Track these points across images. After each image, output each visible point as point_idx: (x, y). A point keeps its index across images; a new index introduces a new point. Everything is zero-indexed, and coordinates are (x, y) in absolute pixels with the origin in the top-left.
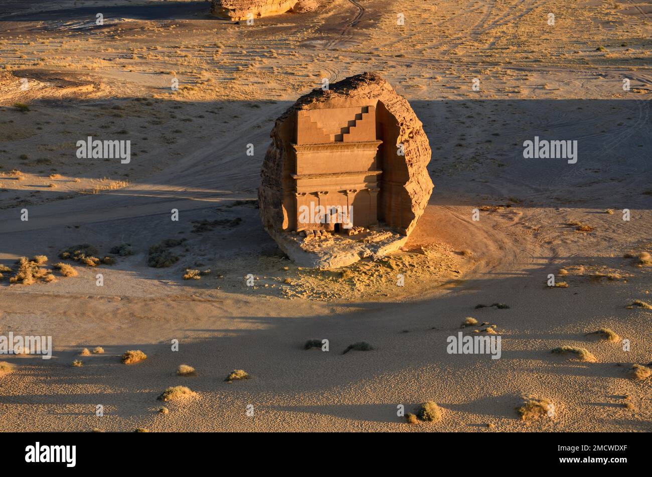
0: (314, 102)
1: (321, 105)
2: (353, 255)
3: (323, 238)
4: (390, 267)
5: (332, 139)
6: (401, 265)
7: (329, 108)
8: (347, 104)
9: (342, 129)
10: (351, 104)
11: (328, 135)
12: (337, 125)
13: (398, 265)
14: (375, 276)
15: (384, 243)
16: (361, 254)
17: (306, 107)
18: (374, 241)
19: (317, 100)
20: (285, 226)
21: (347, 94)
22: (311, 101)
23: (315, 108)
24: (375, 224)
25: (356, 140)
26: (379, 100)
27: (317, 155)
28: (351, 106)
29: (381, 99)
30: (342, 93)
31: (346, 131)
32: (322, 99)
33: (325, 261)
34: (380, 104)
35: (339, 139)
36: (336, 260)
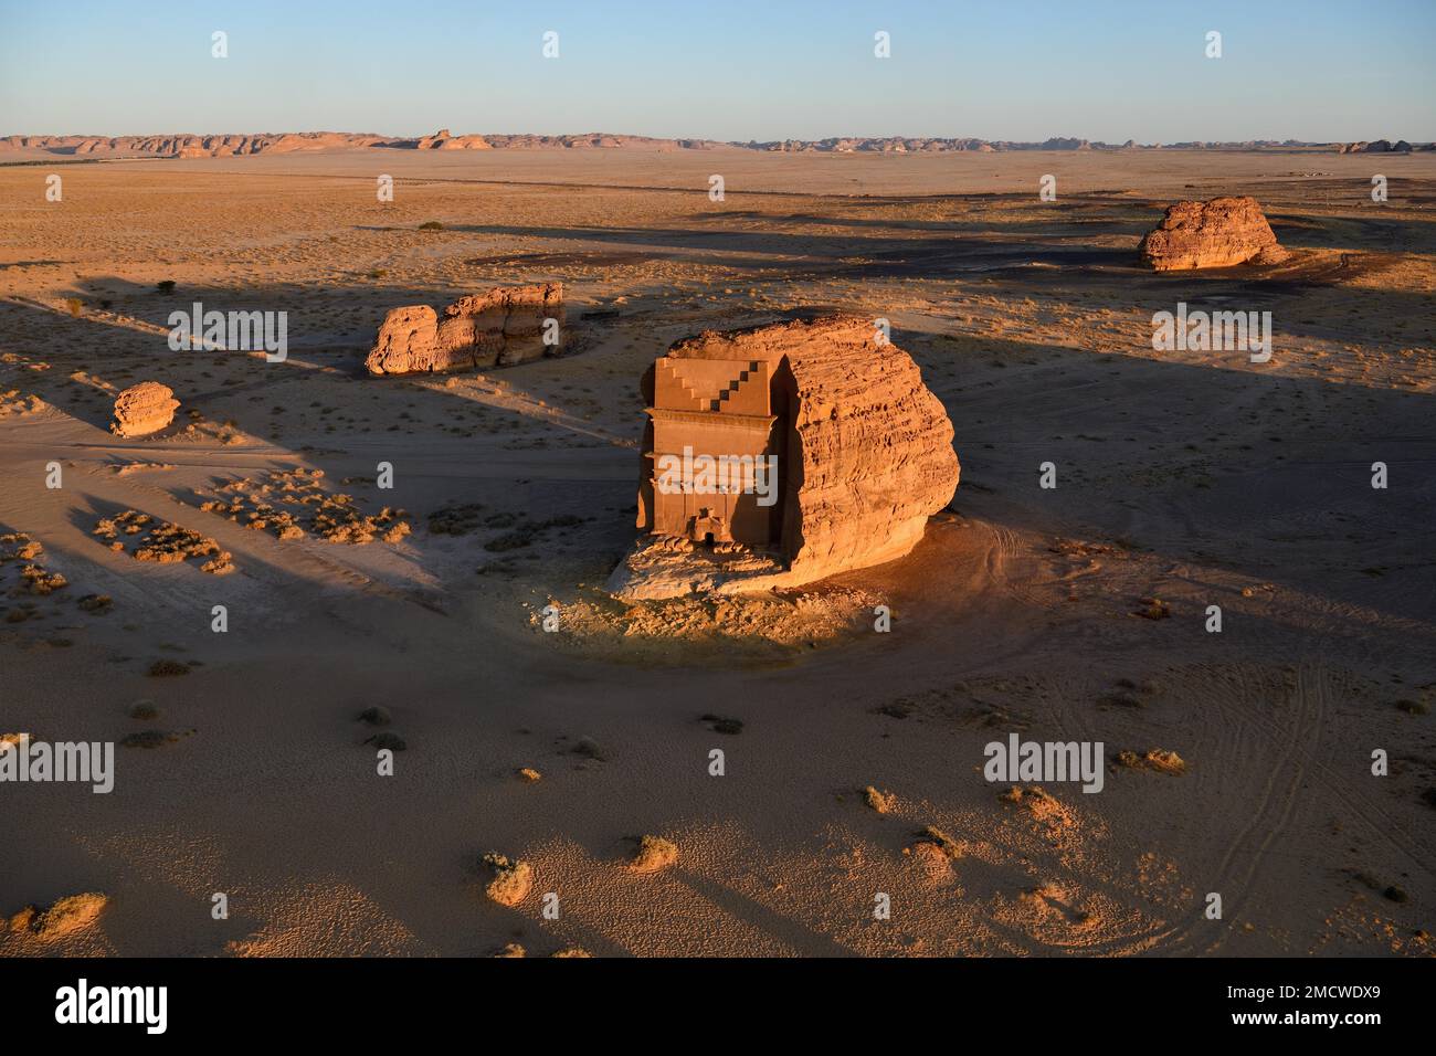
0: (685, 347)
1: (693, 352)
2: (679, 584)
3: (676, 550)
4: (713, 616)
5: (705, 404)
6: (732, 616)
7: (704, 358)
8: (730, 355)
9: (721, 391)
10: (736, 355)
11: (698, 399)
12: (713, 386)
13: (727, 614)
14: (673, 624)
15: (746, 575)
16: (694, 586)
17: (673, 353)
18: (737, 569)
19: (690, 346)
20: (641, 523)
21: (733, 340)
22: (682, 346)
23: (685, 356)
24: (761, 544)
25: (739, 411)
26: (785, 355)
27: (681, 427)
28: (735, 358)
29: (791, 353)
30: (727, 338)
31: (725, 395)
32: (695, 344)
33: (631, 586)
34: (785, 361)
35: (715, 407)
36: (647, 587)
